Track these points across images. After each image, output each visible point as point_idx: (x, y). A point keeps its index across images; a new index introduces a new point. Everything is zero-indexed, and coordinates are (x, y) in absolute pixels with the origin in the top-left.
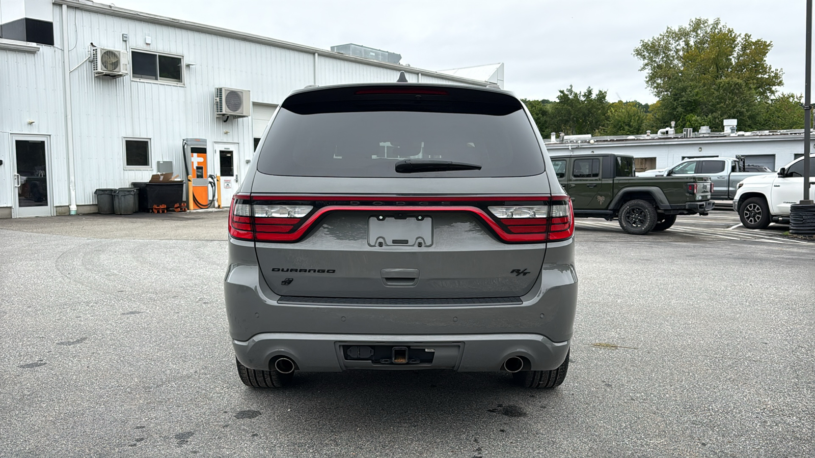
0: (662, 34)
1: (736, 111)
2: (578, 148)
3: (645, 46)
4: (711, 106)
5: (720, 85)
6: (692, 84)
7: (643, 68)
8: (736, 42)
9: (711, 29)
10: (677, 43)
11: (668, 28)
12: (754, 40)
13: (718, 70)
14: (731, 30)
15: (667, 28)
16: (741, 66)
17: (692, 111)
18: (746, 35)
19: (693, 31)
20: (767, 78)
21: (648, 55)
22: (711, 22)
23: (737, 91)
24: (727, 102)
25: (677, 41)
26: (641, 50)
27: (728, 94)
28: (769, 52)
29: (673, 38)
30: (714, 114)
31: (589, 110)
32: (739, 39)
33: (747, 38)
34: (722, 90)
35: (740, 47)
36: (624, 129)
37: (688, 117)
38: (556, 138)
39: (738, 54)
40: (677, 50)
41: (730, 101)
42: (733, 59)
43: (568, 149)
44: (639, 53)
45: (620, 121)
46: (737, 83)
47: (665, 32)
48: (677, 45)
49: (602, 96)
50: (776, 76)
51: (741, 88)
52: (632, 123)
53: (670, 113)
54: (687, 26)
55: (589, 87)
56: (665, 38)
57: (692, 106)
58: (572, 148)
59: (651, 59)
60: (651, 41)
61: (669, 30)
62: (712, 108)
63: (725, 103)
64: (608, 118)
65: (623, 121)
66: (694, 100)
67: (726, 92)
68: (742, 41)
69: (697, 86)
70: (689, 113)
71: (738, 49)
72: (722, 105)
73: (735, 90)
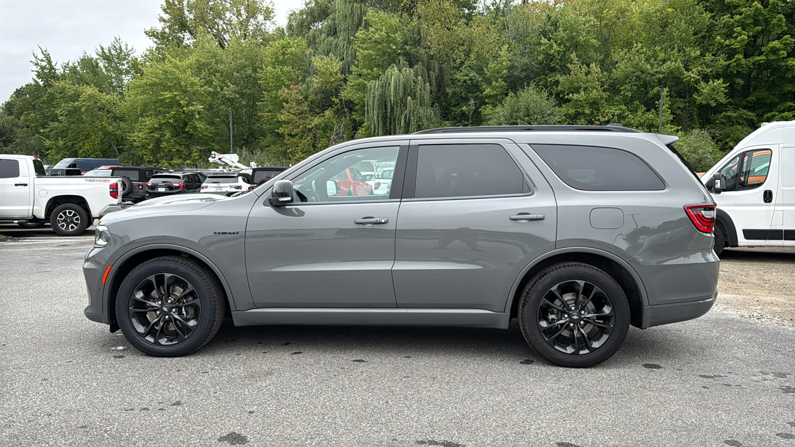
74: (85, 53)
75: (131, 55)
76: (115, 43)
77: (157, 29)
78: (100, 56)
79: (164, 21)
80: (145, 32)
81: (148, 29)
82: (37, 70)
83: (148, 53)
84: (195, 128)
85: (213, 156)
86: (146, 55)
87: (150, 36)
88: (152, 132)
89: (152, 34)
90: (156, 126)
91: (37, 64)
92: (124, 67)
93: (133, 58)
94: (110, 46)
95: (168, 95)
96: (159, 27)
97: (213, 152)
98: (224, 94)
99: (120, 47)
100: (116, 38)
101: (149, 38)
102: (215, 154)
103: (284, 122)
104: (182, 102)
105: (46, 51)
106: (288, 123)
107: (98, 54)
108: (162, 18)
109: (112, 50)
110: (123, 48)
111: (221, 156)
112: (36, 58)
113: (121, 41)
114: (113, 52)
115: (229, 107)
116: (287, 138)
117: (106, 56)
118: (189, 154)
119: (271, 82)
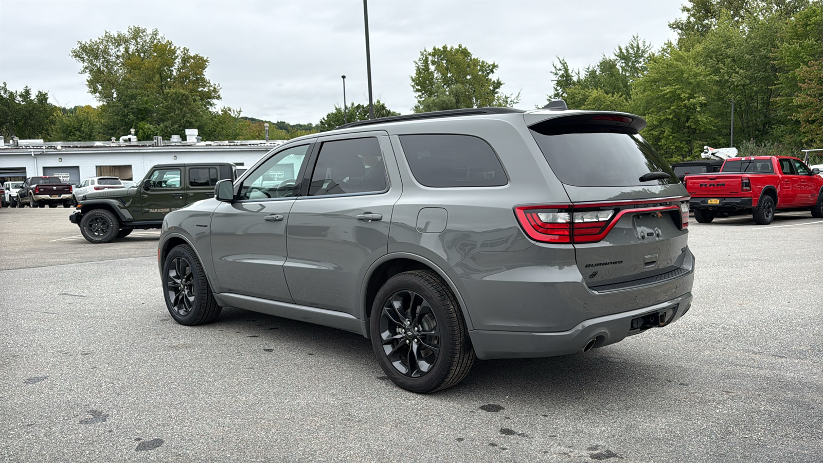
0: (100, 37)
1: (186, 121)
2: (44, 154)
3: (84, 48)
4: (161, 115)
5: (168, 95)
6: (140, 92)
7: (84, 72)
8: (176, 55)
9: (150, 39)
10: (117, 49)
11: (107, 33)
12: (192, 55)
13: (162, 79)
14: (170, 42)
15: (105, 32)
16: (182, 78)
17: (143, 119)
18: (184, 49)
19: (133, 38)
20: (207, 92)
21: (87, 57)
22: (149, 31)
23: (185, 102)
24: (176, 112)
25: (117, 46)
26: (79, 52)
27: (177, 104)
28: (207, 67)
29: (112, 44)
30: (165, 122)
31: (29, 112)
32: (178, 52)
33: (186, 52)
34: (170, 101)
35: (180, 60)
36: (74, 135)
37: (140, 125)
38: (5, 142)
39: (178, 66)
40: (118, 56)
41: (180, 112)
42: (175, 71)
43: (31, 155)
44: (77, 55)
45: (69, 126)
46: (184, 94)
47: (104, 36)
48: (118, 51)
49: (43, 97)
50: (215, 91)
51: (188, 99)
52: (83, 129)
53: (121, 121)
54: (125, 32)
55: (27, 87)
56: (104, 43)
57: (143, 114)
58: (35, 155)
59: (91, 62)
60: (89, 43)
61: (107, 34)
62: (162, 117)
63: (175, 113)
64: (53, 122)
65: (73, 126)
66: (144, 108)
67: (174, 102)
68: (182, 54)
69: (145, 95)
70: (140, 121)
71: (178, 62)
72: (172, 114)
73: (183, 101)
74: (604, 56)
75: (649, 52)
76: (632, 41)
77: (682, 19)
78: (617, 56)
79: (688, 10)
80: (669, 25)
81: (672, 22)
82: (557, 79)
83: (665, 47)
84: (697, 122)
85: (706, 151)
86: (663, 50)
87: (674, 28)
88: (652, 130)
89: (675, 26)
90: (655, 123)
91: (556, 74)
92: (640, 65)
93: (651, 54)
94: (628, 45)
95: (668, 89)
96: (684, 17)
97: (705, 147)
98: (733, 81)
99: (638, 45)
100: (634, 37)
101: (673, 30)
102: (707, 149)
103: (800, 106)
104: (682, 96)
105: (563, 60)
106: (806, 106)
107: (616, 55)
108: (686, 7)
109: (629, 49)
110: (641, 46)
111: (714, 151)
112: (555, 68)
113: (639, 38)
114: (631, 51)
115: (738, 95)
116: (804, 125)
117: (624, 55)
118: (690, 151)
119: (787, 61)
